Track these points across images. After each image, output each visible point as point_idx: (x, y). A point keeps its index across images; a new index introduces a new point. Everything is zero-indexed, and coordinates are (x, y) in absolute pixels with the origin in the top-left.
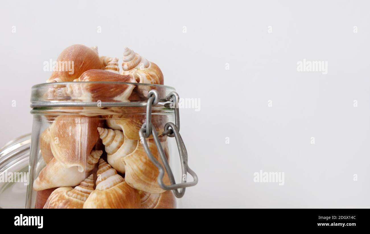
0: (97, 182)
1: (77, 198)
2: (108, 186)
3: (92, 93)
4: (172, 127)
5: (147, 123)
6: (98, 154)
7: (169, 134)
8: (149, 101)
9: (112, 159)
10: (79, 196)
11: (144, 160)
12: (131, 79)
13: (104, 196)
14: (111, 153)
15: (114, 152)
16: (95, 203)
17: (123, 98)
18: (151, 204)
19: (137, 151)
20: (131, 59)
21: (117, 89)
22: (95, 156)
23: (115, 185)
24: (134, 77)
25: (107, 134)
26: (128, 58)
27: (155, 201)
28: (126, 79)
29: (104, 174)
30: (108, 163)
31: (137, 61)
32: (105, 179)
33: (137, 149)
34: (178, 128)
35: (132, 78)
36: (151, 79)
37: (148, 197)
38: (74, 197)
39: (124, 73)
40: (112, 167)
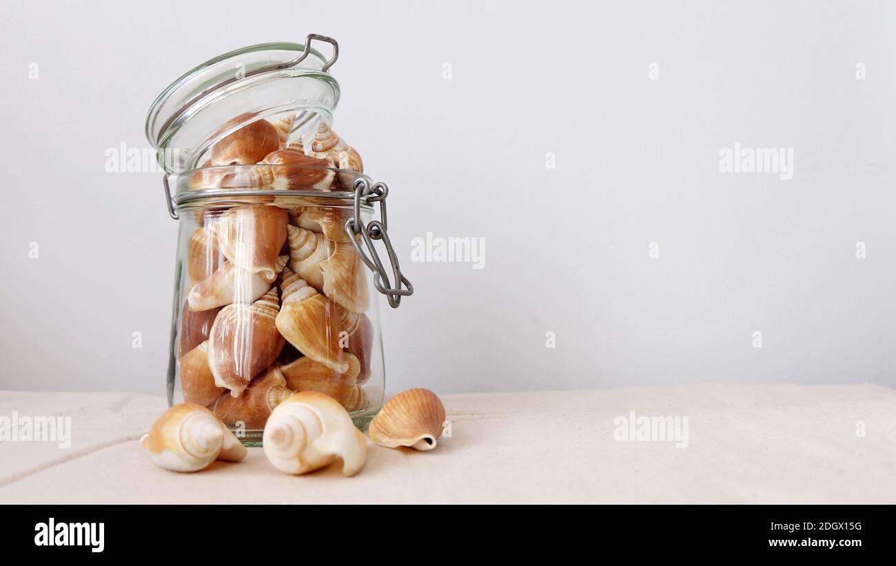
0: (282, 297)
1: (263, 312)
2: (303, 297)
3: (289, 178)
4: (378, 227)
5: (354, 218)
6: (283, 261)
7: (373, 236)
8: (356, 192)
9: (303, 267)
10: (266, 311)
11: (347, 266)
12: (329, 164)
13: (301, 308)
14: (302, 258)
15: (307, 256)
16: (292, 316)
17: (324, 186)
18: (349, 327)
19: (336, 255)
20: (328, 138)
21: (317, 174)
22: (281, 263)
23: (311, 296)
24: (333, 162)
25: (299, 233)
26: (324, 136)
27: (354, 323)
28: (325, 163)
29: (294, 286)
30: (294, 273)
31: (335, 141)
32: (296, 290)
33: (335, 252)
34: (385, 227)
35: (331, 162)
36: (353, 165)
37: (346, 318)
38: (260, 311)
39: (315, 155)
40: (300, 278)
